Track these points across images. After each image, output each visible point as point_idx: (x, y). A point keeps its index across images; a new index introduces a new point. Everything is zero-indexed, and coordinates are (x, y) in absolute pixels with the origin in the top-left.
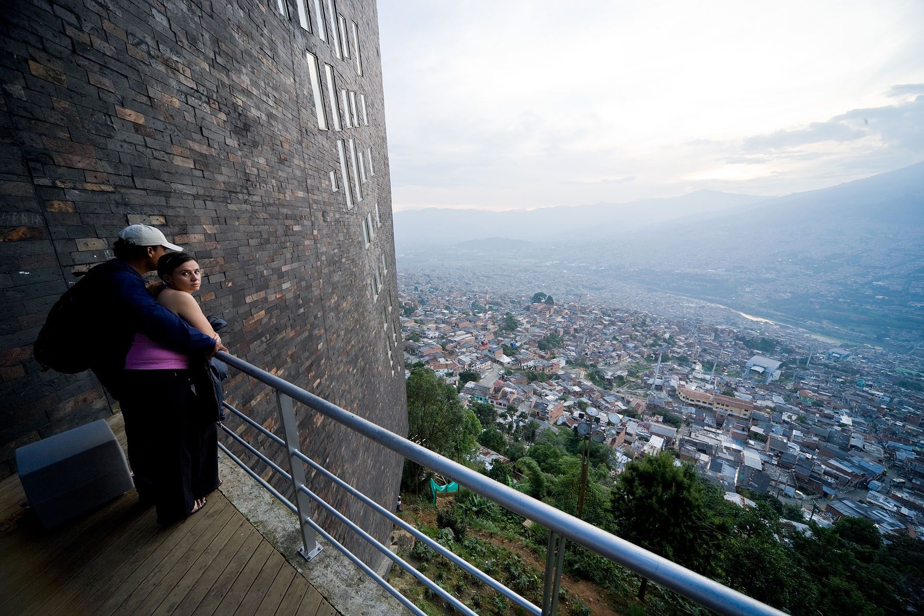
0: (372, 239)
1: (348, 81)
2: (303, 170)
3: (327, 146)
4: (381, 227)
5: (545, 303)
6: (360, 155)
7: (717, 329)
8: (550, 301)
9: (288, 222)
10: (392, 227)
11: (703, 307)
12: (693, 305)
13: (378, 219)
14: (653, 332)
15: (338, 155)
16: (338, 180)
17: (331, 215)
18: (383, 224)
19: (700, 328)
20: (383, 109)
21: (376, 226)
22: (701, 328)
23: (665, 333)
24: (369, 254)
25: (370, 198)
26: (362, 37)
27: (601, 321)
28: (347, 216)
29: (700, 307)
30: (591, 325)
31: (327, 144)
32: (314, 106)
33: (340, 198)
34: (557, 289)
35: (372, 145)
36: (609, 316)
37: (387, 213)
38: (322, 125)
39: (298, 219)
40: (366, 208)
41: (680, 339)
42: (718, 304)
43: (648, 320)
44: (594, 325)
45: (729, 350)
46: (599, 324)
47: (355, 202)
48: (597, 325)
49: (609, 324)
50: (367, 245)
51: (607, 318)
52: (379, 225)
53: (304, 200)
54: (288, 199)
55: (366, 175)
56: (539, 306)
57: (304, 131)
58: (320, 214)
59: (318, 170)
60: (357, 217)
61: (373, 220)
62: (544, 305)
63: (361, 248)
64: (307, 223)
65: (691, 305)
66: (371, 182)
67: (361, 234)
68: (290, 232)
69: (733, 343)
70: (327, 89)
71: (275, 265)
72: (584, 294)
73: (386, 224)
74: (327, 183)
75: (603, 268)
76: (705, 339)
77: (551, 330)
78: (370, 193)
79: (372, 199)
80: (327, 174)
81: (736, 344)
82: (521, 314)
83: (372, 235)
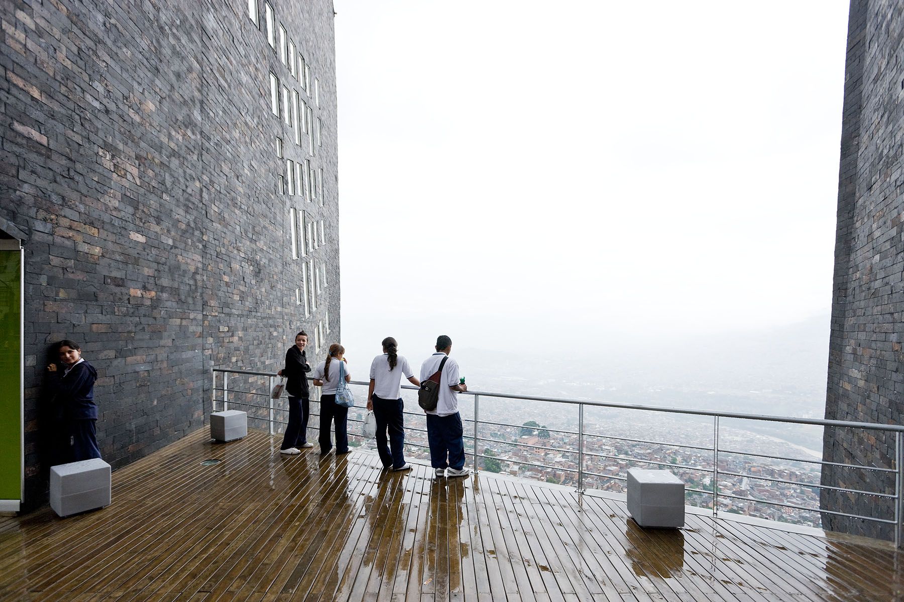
0: (321, 345)
1: (313, 216)
2: (282, 291)
3: (296, 270)
4: (330, 334)
5: (538, 436)
6: (317, 271)
7: (773, 471)
8: (544, 433)
9: (272, 329)
10: (339, 333)
11: (752, 441)
12: (739, 439)
13: (327, 326)
14: (688, 476)
15: (302, 275)
16: (301, 294)
17: (295, 323)
18: (332, 331)
19: (750, 469)
20: (338, 224)
21: (325, 332)
22: (753, 469)
23: (704, 476)
24: (318, 359)
25: (322, 306)
26: (325, 176)
27: (615, 461)
28: (304, 324)
29: (747, 441)
30: (602, 466)
31: (296, 269)
32: (291, 244)
33: (301, 309)
34: (556, 418)
35: (327, 260)
36: (626, 454)
37: (336, 320)
38: (295, 257)
39: (276, 327)
40: (319, 316)
41: (725, 486)
42: (771, 436)
43: (679, 459)
44: (606, 466)
45: (794, 500)
46: (614, 465)
47: (311, 312)
48: (610, 465)
49: (627, 465)
50: (317, 350)
51: (622, 456)
52: (328, 331)
53: (281, 313)
54: (273, 313)
55: (320, 287)
56: (532, 441)
57: (285, 264)
58: (288, 323)
59: (290, 289)
60: (311, 324)
61: (323, 327)
62: (536, 439)
63: (312, 352)
64: (280, 330)
65: (736, 438)
66: (324, 293)
67: (314, 340)
68: (271, 337)
69: (798, 491)
70: (300, 229)
71: (262, 359)
72: (591, 424)
73: (334, 331)
74: (294, 298)
75: (614, 389)
76: (760, 486)
77: (548, 473)
78: (323, 302)
79: (324, 308)
80: (294, 291)
81: (802, 492)
82: (506, 452)
83: (322, 341)
